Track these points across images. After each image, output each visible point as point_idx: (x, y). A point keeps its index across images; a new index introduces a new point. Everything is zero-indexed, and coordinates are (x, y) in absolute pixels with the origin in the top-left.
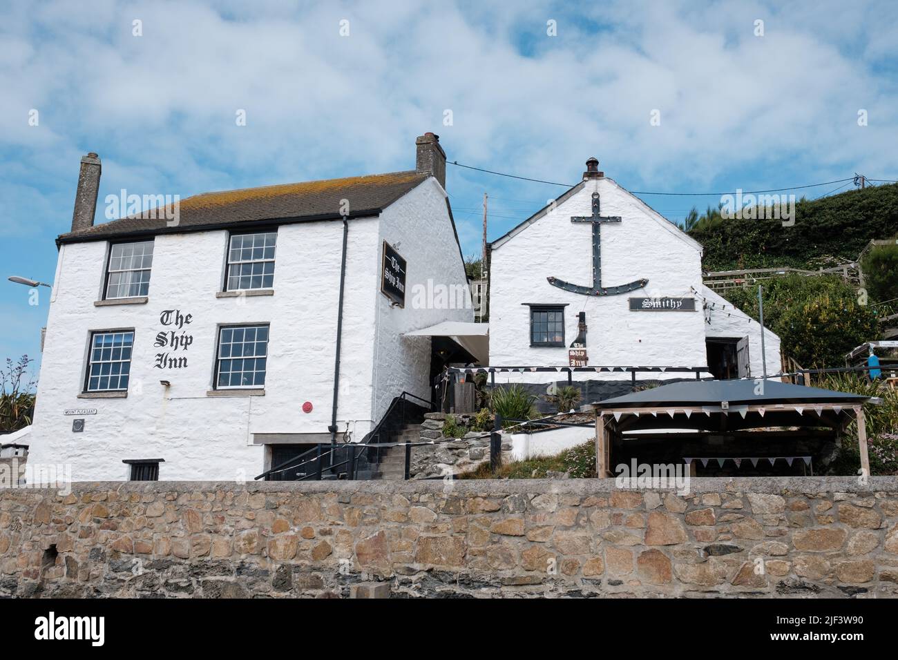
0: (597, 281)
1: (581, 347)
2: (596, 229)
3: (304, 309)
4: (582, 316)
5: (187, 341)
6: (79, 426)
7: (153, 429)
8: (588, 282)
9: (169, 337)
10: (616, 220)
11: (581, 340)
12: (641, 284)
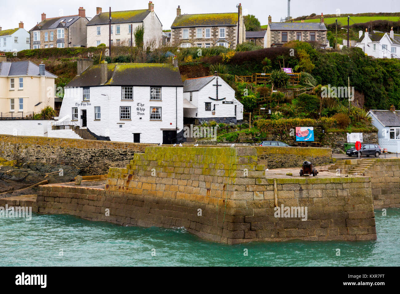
0: (217, 98)
1: (214, 111)
2: (217, 87)
3: (169, 105)
4: (215, 105)
5: (144, 110)
6: (121, 126)
7: (138, 127)
8: (215, 98)
9: (139, 109)
10: (221, 85)
11: (214, 109)
12: (225, 98)
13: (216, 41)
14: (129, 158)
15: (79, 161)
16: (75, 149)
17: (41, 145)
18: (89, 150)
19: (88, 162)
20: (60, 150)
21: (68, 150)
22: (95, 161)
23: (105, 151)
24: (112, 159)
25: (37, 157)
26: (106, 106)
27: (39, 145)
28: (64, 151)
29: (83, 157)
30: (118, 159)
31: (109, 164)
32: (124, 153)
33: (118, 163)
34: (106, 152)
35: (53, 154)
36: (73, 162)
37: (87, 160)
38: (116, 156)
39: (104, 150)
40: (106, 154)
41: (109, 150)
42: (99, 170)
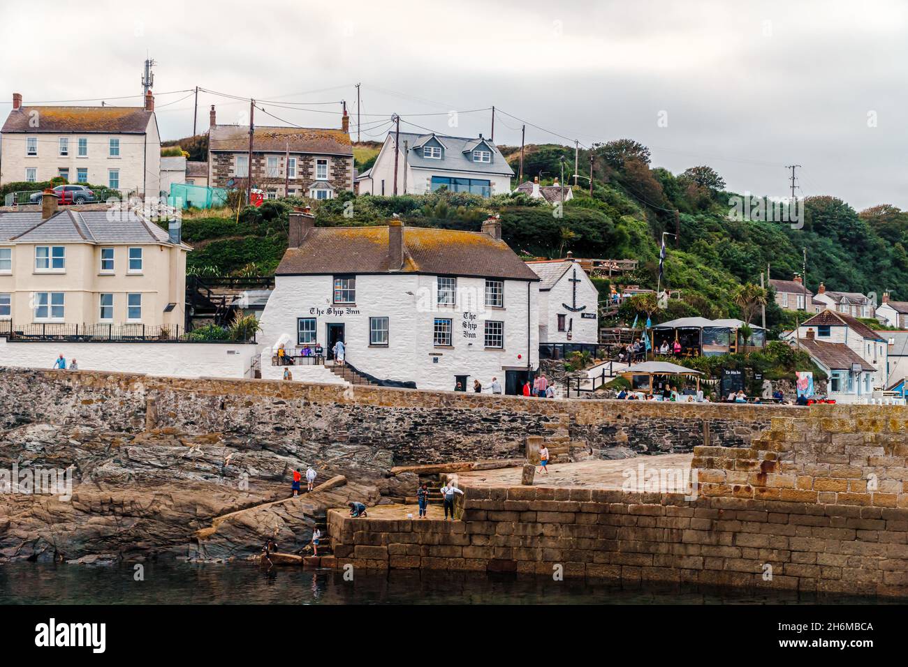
0: (574, 306)
1: (570, 332)
2: (574, 285)
4: (571, 320)
5: (475, 327)
6: (436, 360)
7: (465, 363)
9: (467, 324)
10: (580, 281)
11: (570, 329)
12: (584, 307)
13: (308, 185)
14: (505, 427)
15: (383, 435)
16: (372, 408)
17: (285, 398)
18: (407, 411)
19: (406, 436)
20: (335, 411)
21: (355, 410)
22: (423, 433)
23: (447, 413)
24: (465, 429)
25: (279, 425)
26: (407, 317)
27: (282, 399)
28: (346, 412)
29: (394, 425)
30: (477, 429)
31: (457, 441)
32: (492, 418)
33: (479, 439)
34: (450, 415)
35: (320, 419)
36: (370, 435)
37: (404, 432)
38: (474, 422)
39: (445, 410)
40: (449, 418)
41: (456, 411)
42: (433, 454)
